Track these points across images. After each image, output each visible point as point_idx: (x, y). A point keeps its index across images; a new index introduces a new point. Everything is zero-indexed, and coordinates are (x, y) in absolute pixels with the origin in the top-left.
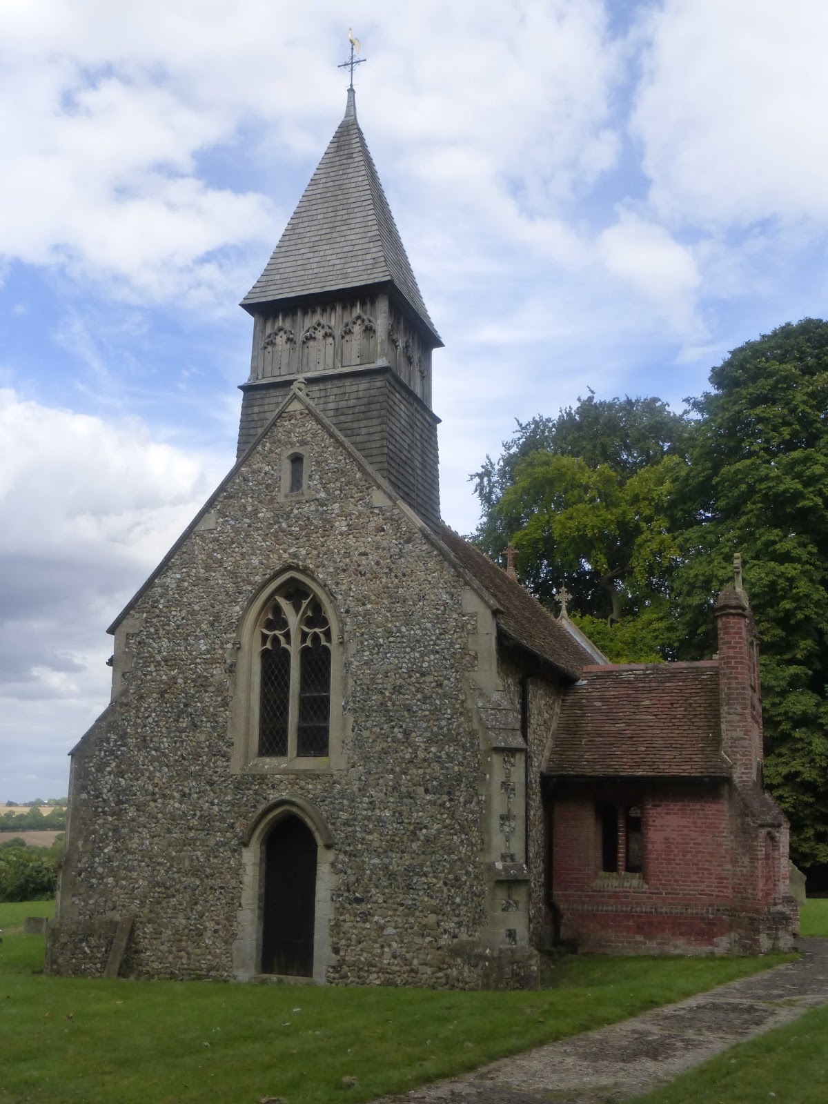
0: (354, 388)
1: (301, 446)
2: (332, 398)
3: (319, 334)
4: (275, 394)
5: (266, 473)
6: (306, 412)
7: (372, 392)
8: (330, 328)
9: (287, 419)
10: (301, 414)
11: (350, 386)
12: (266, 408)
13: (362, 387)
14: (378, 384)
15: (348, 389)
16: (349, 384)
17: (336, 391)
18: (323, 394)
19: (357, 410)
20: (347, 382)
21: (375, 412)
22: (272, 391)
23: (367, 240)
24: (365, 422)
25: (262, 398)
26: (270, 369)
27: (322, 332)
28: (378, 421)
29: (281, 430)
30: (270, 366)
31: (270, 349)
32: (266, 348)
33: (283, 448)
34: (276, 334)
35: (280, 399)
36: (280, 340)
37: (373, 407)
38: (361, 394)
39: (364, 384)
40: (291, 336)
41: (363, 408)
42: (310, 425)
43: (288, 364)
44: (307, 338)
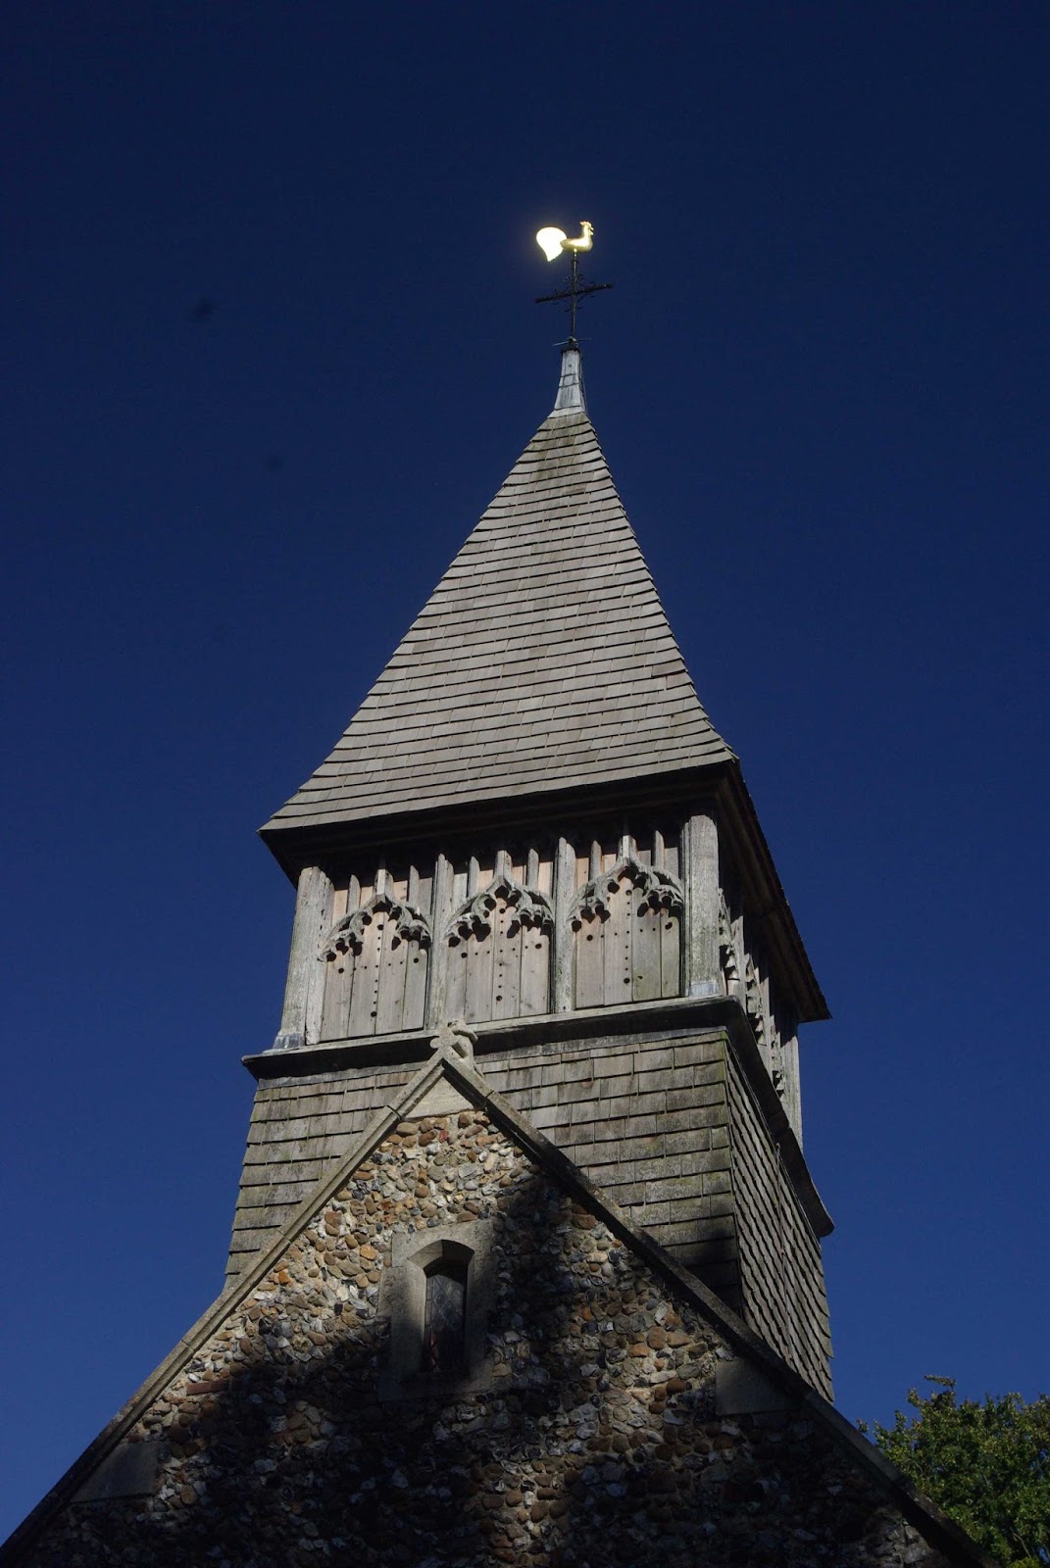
0: (622, 1065)
1: (461, 1220)
2: (547, 1095)
3: (499, 920)
4: (360, 1084)
5: (338, 1309)
6: (481, 1116)
7: (680, 1077)
8: (537, 899)
9: (416, 1138)
10: (462, 1124)
11: (606, 1058)
12: (330, 1124)
13: (645, 1061)
14: (700, 1053)
15: (601, 1068)
16: (602, 1052)
17: (559, 1073)
18: (517, 1081)
19: (631, 1127)
20: (599, 1047)
21: (691, 1134)
22: (351, 1073)
23: (647, 672)
24: (658, 1163)
25: (319, 1095)
26: (344, 1016)
27: (511, 914)
28: (704, 1161)
29: (394, 1171)
30: (344, 1010)
31: (343, 960)
32: (331, 957)
33: (402, 1227)
34: (367, 920)
35: (377, 1098)
36: (376, 937)
37: (684, 1118)
38: (643, 1082)
39: (651, 1053)
40: (414, 924)
41: (652, 1124)
42: (493, 1158)
43: (401, 1003)
44: (464, 931)
